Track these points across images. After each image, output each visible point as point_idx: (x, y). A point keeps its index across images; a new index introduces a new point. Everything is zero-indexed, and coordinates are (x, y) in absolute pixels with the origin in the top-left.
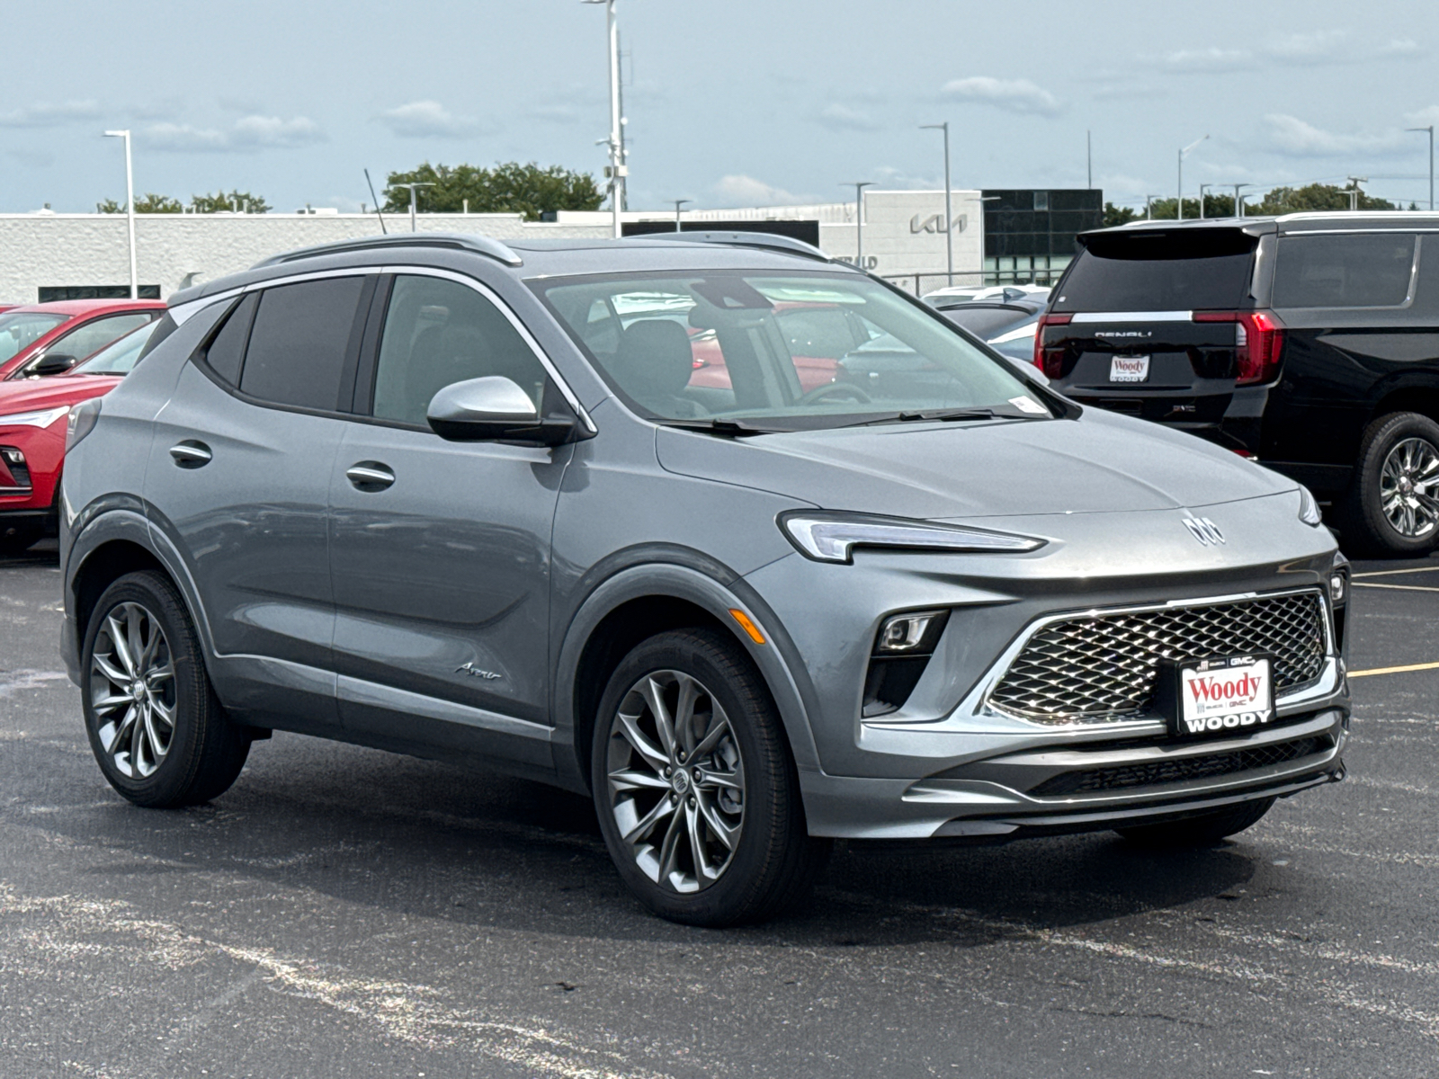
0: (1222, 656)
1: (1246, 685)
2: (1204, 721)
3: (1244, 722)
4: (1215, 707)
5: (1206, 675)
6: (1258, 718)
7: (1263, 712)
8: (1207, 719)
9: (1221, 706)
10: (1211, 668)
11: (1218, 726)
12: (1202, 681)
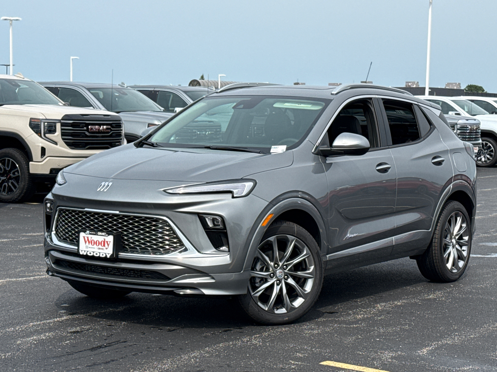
0: (95, 230)
1: (104, 243)
2: (86, 252)
3: (101, 256)
4: (92, 248)
5: (90, 236)
6: (106, 256)
7: (109, 254)
8: (88, 251)
9: (94, 248)
10: (90, 234)
11: (91, 255)
12: (88, 238)
